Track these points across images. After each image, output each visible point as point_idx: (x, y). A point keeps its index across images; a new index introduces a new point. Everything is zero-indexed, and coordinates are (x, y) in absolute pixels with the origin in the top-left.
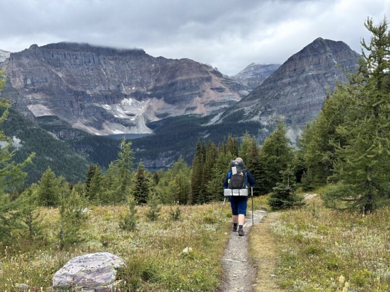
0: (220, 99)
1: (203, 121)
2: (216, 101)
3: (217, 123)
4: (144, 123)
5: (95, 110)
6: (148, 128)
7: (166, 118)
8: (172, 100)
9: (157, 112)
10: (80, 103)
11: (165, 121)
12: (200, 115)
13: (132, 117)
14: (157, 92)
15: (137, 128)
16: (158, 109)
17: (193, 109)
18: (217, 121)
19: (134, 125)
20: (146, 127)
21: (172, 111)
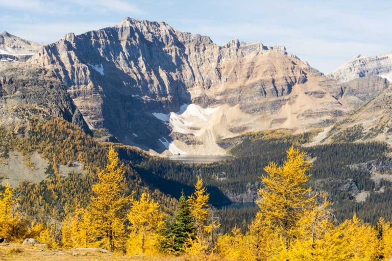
0: (320, 108)
1: (302, 139)
2: (314, 110)
3: (324, 143)
4: (214, 140)
5: (148, 121)
6: (219, 147)
7: (244, 133)
8: (251, 108)
9: (231, 124)
10: (129, 111)
11: (244, 138)
12: (293, 130)
13: (197, 131)
14: (229, 97)
15: (205, 147)
16: (232, 121)
17: (282, 121)
18: (324, 140)
19: (199, 143)
20: (217, 145)
21: (251, 124)
